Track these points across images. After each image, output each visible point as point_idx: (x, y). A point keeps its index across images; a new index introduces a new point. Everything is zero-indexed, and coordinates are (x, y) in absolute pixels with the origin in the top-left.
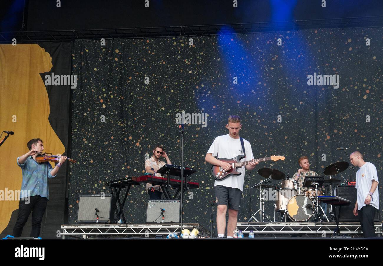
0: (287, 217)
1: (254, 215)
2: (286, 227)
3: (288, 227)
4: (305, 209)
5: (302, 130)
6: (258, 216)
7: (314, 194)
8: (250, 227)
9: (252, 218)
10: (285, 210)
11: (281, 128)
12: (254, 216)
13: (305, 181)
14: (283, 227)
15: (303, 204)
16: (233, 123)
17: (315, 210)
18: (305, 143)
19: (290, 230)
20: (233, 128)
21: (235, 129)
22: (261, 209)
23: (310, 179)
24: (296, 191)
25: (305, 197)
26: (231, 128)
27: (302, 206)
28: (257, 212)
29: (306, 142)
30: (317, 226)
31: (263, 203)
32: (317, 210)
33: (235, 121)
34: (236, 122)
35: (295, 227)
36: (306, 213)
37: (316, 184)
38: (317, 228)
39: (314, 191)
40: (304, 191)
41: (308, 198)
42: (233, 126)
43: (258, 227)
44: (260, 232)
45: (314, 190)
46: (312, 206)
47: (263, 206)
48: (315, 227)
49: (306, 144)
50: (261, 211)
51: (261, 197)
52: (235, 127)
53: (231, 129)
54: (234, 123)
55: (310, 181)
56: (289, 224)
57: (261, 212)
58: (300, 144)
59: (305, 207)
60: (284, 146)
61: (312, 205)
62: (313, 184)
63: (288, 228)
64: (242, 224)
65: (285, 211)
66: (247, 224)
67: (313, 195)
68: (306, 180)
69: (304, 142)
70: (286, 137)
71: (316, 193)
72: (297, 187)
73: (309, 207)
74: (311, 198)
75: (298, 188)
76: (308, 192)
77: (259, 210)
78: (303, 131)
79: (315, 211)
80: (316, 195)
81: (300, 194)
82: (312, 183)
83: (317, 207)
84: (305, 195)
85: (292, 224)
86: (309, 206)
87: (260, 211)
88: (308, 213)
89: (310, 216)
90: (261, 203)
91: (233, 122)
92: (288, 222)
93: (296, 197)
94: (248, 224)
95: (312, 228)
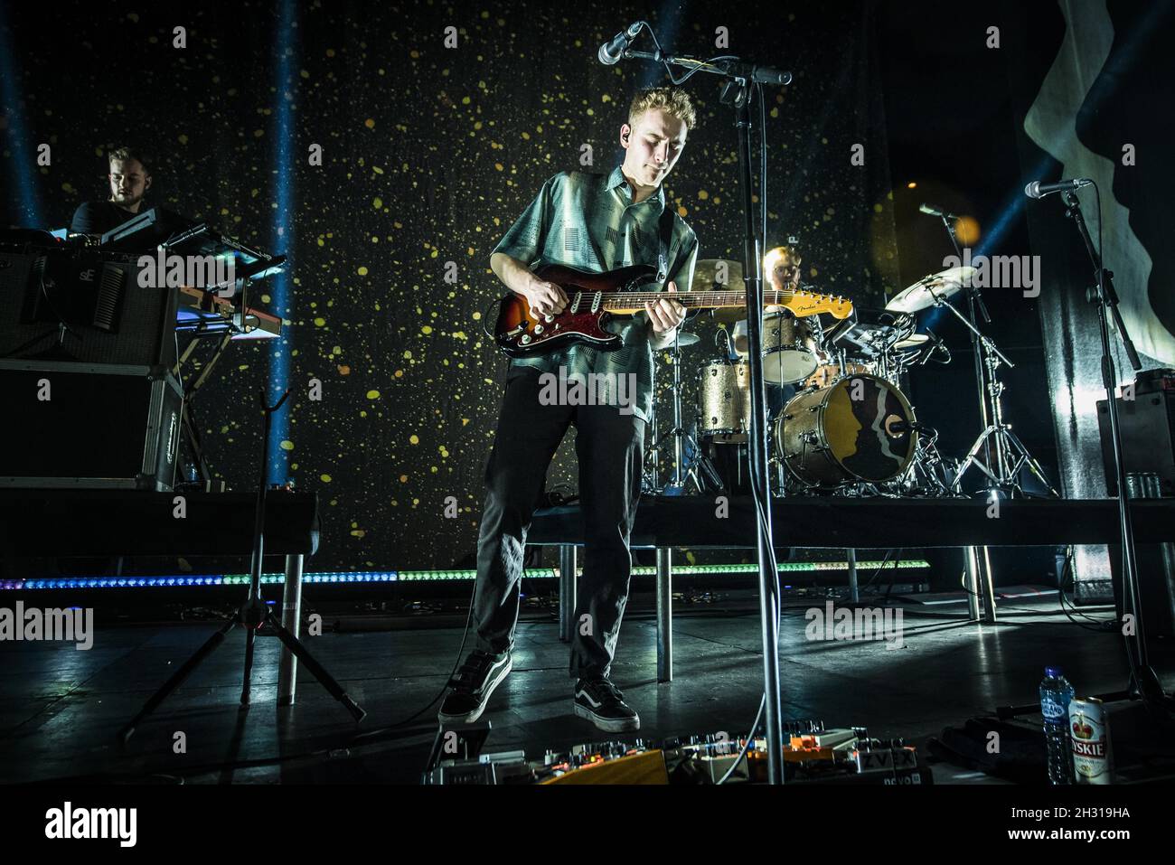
4: (882, 436)
15: (874, 412)
25: (877, 384)
27: (872, 422)
36: (885, 450)
41: (890, 390)
59: (881, 426)
88: (890, 448)
89: (901, 461)
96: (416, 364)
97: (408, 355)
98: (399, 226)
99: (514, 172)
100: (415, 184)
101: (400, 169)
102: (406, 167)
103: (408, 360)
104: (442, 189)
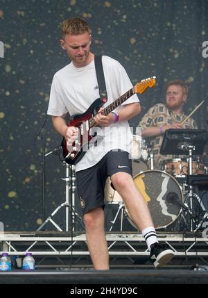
0: (125, 220)
1: (53, 215)
2: (118, 242)
3: (123, 242)
4: (163, 203)
5: (169, 24)
6: (60, 218)
7: (185, 171)
8: (39, 242)
9: (47, 221)
10: (118, 205)
11: (122, 18)
12: (51, 216)
13: (166, 141)
14: (113, 242)
15: (159, 191)
16: (74, 37)
17: (186, 205)
18: (174, 53)
19: (128, 249)
20: (76, 48)
21: (81, 48)
22: (67, 202)
23: (176, 137)
24: (146, 162)
25: (163, 175)
26: (71, 47)
27: (157, 197)
28: (59, 207)
29: (176, 51)
30: (186, 239)
31: (74, 187)
32: (189, 204)
33: (78, 30)
34: (80, 32)
35: (138, 242)
36: (165, 212)
37: (188, 148)
38: (187, 244)
39: (184, 164)
40: (164, 163)
41: (171, 178)
42: (76, 43)
43: (58, 241)
44: (62, 253)
45: (184, 160)
46: (180, 197)
47: (73, 195)
48: (182, 242)
49: (176, 56)
50: (68, 206)
51: (67, 176)
52: (80, 44)
53: (71, 49)
54: (78, 34)
55: (177, 142)
56: (124, 235)
57: (67, 208)
58: (164, 56)
59: (163, 199)
60: (128, 59)
61: (177, 193)
62: (182, 146)
63: (122, 244)
64: (21, 236)
65: (120, 207)
66: (32, 236)
67: (182, 171)
68: (168, 139)
69: (171, 50)
70: (133, 41)
71: (188, 168)
72: (147, 154)
73: (172, 198)
74: (177, 179)
75: (149, 156)
76: (171, 164)
77: (62, 205)
78: (171, 27)
79: (184, 207)
80: (188, 171)
81: (152, 168)
82: (179, 144)
83: (190, 197)
84: (164, 172)
85: (132, 235)
86: (171, 195)
87: (66, 206)
88: (168, 211)
89: (174, 217)
90: (67, 188)
91: (73, 34)
92: (126, 231)
93: (143, 176)
94: (36, 236)
95: (175, 244)
96: (38, 173)
97: (32, 167)
98: (22, 82)
99: (100, 33)
100: (32, 52)
101: (21, 43)
102: (25, 41)
103: (33, 171)
104: (50, 53)
